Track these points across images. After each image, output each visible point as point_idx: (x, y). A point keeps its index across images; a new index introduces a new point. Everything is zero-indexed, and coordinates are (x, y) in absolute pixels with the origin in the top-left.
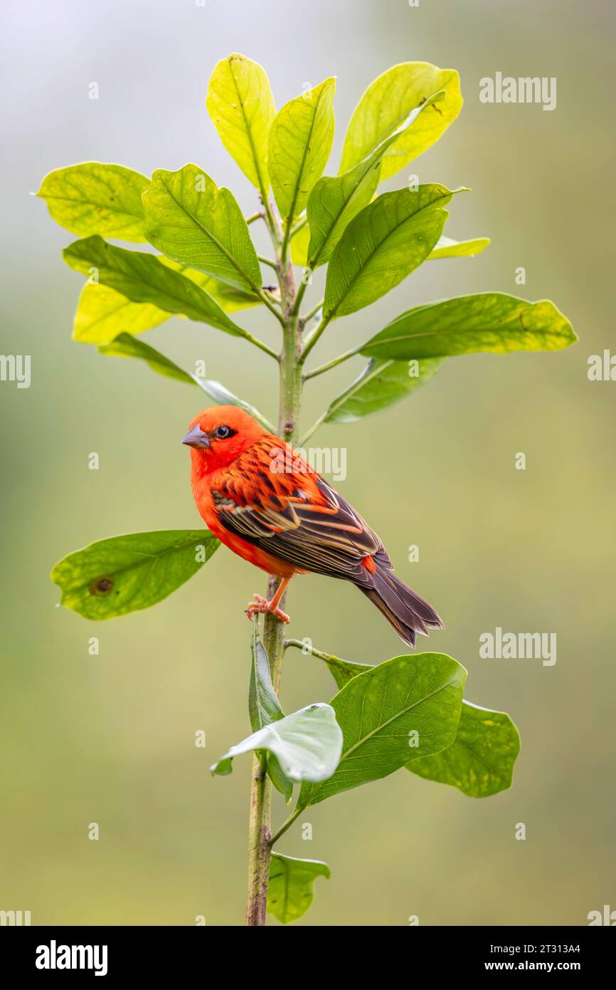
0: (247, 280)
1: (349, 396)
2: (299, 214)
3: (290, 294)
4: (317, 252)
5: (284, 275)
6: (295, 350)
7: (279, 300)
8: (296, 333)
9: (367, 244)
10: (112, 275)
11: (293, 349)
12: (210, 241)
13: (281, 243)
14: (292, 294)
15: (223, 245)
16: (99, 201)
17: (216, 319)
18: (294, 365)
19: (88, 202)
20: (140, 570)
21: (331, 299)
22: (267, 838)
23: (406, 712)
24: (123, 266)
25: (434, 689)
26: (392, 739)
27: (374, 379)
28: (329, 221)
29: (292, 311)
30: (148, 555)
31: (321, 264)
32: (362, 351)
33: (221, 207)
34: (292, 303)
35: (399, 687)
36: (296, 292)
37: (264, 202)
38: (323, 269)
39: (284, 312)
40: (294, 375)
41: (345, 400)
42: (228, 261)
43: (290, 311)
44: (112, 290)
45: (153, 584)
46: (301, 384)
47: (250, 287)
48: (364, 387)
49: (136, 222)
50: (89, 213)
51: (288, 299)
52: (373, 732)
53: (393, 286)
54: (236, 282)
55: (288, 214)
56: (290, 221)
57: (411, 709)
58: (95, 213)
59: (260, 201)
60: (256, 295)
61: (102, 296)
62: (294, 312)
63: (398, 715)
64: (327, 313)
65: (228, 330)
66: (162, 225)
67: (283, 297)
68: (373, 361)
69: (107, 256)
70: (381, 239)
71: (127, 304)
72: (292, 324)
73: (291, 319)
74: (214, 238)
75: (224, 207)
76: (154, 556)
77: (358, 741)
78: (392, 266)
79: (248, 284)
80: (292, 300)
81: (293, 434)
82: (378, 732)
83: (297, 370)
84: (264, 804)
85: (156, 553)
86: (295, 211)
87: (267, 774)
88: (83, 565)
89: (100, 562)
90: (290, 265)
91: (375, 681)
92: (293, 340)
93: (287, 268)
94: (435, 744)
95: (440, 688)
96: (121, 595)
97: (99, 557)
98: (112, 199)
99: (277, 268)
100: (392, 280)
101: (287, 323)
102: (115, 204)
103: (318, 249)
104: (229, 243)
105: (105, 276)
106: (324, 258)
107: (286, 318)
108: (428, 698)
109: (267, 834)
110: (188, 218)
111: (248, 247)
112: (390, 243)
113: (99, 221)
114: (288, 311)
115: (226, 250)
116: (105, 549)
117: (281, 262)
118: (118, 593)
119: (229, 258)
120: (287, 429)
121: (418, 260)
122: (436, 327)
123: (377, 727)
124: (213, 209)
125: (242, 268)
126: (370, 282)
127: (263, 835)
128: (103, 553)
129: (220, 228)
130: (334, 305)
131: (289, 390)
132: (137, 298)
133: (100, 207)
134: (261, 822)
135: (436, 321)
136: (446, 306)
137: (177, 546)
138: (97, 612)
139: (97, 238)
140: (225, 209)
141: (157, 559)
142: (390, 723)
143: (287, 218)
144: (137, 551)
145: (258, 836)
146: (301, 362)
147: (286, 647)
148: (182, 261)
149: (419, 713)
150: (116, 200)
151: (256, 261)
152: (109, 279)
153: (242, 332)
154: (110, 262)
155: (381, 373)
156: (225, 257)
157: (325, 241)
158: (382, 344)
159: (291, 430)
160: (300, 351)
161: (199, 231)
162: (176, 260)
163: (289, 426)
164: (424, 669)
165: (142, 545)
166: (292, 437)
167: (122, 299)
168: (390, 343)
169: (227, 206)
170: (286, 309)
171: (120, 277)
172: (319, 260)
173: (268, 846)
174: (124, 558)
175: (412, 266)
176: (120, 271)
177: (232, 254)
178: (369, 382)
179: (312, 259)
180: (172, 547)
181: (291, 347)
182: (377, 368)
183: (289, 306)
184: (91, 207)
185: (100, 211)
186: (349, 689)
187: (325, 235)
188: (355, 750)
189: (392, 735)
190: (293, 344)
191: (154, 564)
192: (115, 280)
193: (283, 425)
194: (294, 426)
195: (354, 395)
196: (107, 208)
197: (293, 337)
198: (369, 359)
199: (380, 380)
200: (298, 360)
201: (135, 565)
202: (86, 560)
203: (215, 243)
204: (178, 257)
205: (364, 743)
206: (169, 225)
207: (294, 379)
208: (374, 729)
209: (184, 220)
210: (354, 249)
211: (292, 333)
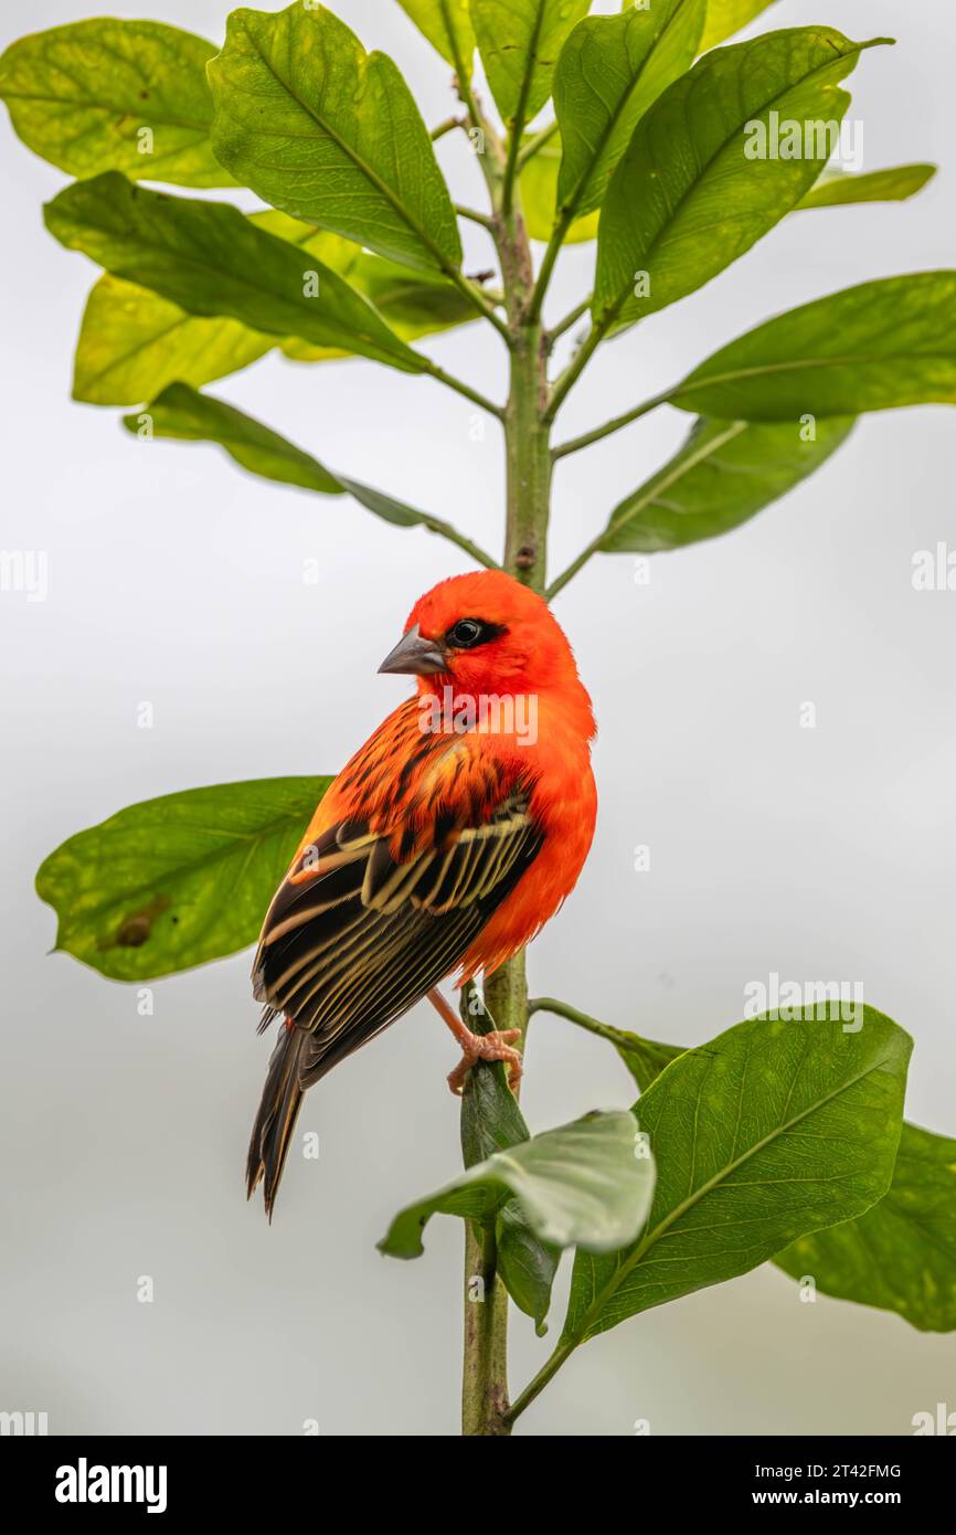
0: (432, 251)
1: (651, 496)
2: (537, 110)
3: (521, 282)
4: (576, 187)
5: (509, 242)
6: (535, 396)
7: (500, 295)
8: (537, 359)
9: (683, 164)
10: (149, 257)
11: (530, 393)
12: (351, 166)
13: (499, 178)
14: (525, 280)
15: (381, 176)
16: (117, 99)
17: (367, 339)
18: (534, 428)
19: (95, 104)
20: (222, 869)
21: (608, 285)
22: (501, 1409)
23: (786, 1130)
24: (171, 235)
25: (844, 1080)
26: (759, 1191)
27: (701, 464)
28: (598, 120)
29: (528, 314)
30: (237, 836)
31: (585, 214)
32: (676, 397)
33: (373, 94)
34: (527, 300)
35: (770, 1075)
36: (536, 275)
37: (464, 93)
38: (590, 221)
39: (510, 318)
40: (535, 447)
41: (641, 504)
42: (391, 209)
43: (523, 314)
44: (149, 294)
45: (248, 898)
46: (549, 463)
47: (438, 266)
48: (680, 480)
49: (196, 144)
50: (97, 128)
51: (517, 291)
52: (719, 1176)
53: (737, 255)
54: (407, 254)
55: (513, 113)
56: (517, 126)
57: (799, 1122)
58: (110, 127)
59: (454, 94)
60: (450, 282)
61: (130, 306)
62: (531, 318)
63: (769, 1138)
64: (600, 316)
65: (394, 361)
66: (249, 131)
67: (508, 289)
68: (698, 424)
69: (137, 215)
70: (710, 153)
71: (181, 323)
72: (528, 344)
73: (524, 332)
74: (359, 159)
75: (379, 93)
76: (248, 837)
77: (686, 1196)
78: (734, 212)
79: (433, 258)
80: (526, 294)
81: (533, 570)
82: (728, 1175)
83: (542, 438)
84: (494, 1338)
85: (253, 831)
86: (530, 104)
87: (497, 1276)
88: (101, 861)
89: (135, 853)
90: (520, 221)
91: (721, 1065)
92: (530, 375)
93: (514, 227)
94: (850, 1198)
95: (857, 1078)
96: (183, 924)
97: (132, 843)
98: (144, 95)
99: (493, 228)
100: (734, 242)
101: (517, 342)
102: (151, 105)
103: (579, 181)
104: (392, 172)
105: (132, 260)
106: (591, 200)
107: (514, 331)
108: (832, 1099)
109: (500, 1401)
110: (304, 117)
111: (432, 179)
112: (729, 163)
113: (117, 145)
114: (518, 317)
115: (385, 187)
116: (147, 824)
117: (500, 216)
118: (175, 920)
119: (391, 202)
120: (523, 559)
121: (788, 199)
122: (829, 347)
123: (726, 1164)
124: (356, 99)
125: (420, 226)
126: (688, 247)
127: (492, 1402)
128: (142, 832)
129: (372, 140)
130: (614, 299)
131: (525, 479)
132: (202, 306)
133: (120, 113)
134: (487, 1375)
135: (831, 334)
136: (849, 301)
137: (297, 814)
138: (132, 963)
139: (114, 178)
140: (381, 99)
141: (257, 844)
142: (754, 1155)
143: (513, 120)
144: (215, 827)
145: (482, 1403)
146: (548, 420)
147: (530, 1012)
148: (294, 210)
149: (813, 1132)
150: (153, 96)
151: (449, 213)
152: (143, 268)
153: (423, 364)
154: (144, 229)
155: (715, 453)
156: (384, 202)
157: (592, 162)
158: (716, 385)
159: (530, 561)
160: (545, 398)
161: (329, 145)
162: (282, 206)
163: (525, 552)
164: (821, 1037)
165: (223, 814)
166: (532, 575)
167: (172, 311)
168: (735, 382)
169: (386, 92)
170: (514, 313)
171: (164, 261)
172: (582, 204)
173: (505, 1425)
174: (183, 842)
175: (776, 212)
176: (161, 246)
177: (397, 193)
178: (693, 470)
179: (567, 201)
180: (286, 816)
181: (527, 388)
182: (708, 440)
183: (519, 304)
184: (100, 113)
185: (119, 123)
186: (665, 1085)
187: (593, 149)
188: (682, 1216)
189: (759, 1182)
190: (531, 383)
191: (252, 852)
192: (155, 269)
193: (514, 552)
194: (537, 554)
195: (662, 495)
196: (135, 114)
197: (530, 369)
198: (692, 418)
199: (715, 469)
200: (542, 416)
201: (209, 859)
202: (108, 849)
203: (362, 171)
204: (286, 200)
205: (702, 1198)
206: (265, 131)
207: (535, 455)
208: (719, 1171)
209: (295, 121)
210: (653, 175)
211: (529, 357)
